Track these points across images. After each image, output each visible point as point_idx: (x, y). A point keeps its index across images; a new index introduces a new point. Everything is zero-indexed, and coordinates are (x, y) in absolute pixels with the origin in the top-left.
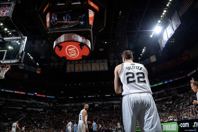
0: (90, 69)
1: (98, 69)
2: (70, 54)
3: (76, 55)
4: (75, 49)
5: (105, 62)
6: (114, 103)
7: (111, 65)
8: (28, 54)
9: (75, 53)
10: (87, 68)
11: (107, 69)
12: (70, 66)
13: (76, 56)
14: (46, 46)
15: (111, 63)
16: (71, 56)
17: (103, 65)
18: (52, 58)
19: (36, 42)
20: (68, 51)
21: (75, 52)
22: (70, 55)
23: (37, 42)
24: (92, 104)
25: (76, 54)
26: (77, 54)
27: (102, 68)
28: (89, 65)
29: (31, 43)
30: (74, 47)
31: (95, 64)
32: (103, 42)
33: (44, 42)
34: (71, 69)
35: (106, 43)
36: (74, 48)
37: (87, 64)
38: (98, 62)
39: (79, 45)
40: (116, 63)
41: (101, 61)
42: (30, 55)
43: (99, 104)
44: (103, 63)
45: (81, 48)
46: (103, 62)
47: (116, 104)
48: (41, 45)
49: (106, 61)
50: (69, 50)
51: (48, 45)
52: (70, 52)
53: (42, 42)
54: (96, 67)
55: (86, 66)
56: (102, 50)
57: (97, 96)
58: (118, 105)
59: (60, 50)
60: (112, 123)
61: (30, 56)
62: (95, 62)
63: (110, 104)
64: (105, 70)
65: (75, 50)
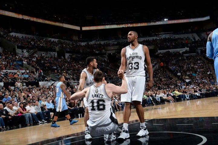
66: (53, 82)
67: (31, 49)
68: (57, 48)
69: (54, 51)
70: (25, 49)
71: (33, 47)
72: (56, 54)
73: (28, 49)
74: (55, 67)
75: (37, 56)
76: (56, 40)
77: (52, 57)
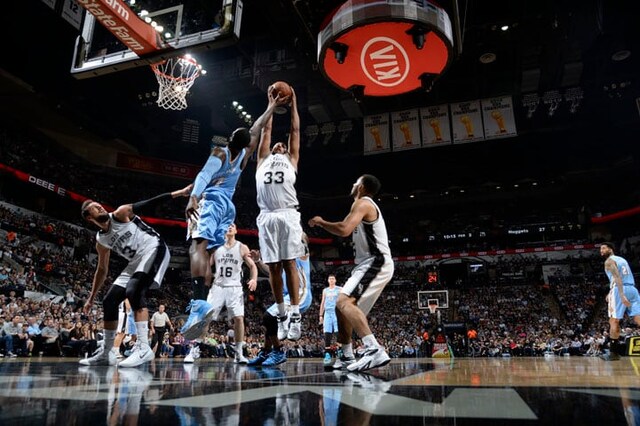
0: (446, 138)
1: (478, 135)
2: (377, 73)
3: (399, 75)
4: (396, 51)
5: (506, 106)
6: (545, 259)
7: (530, 116)
8: (235, 103)
9: (394, 66)
10: (437, 133)
11: (515, 131)
12: (374, 134)
13: (399, 78)
14: (288, 68)
15: (527, 107)
16: (382, 81)
17: (496, 118)
18: (310, 108)
19: (255, 59)
20: (370, 63)
21: (395, 63)
22: (376, 77)
23: (257, 60)
24: (459, 261)
25: (397, 69)
26: (402, 71)
27: (493, 131)
28: (443, 124)
29: (240, 64)
30: (389, 44)
31: (466, 117)
32: (494, 28)
33: (279, 57)
34: (378, 141)
35: (505, 28)
36: (391, 48)
37: (435, 121)
38: (475, 110)
39: (408, 32)
40: (549, 106)
41: (487, 104)
42: (240, 107)
43: (484, 262)
44: (497, 112)
45: (417, 43)
46: (496, 106)
47: (552, 262)
48: (271, 66)
49: (508, 100)
50: (373, 56)
51: (294, 66)
52: (376, 66)
53: (273, 58)
54: (469, 130)
55: (433, 125)
56: (488, 59)
57: (476, 234)
58: (560, 267)
59: (342, 59)
60: (537, 329)
61: (241, 112)
62: (465, 110)
63: (528, 262)
64: (504, 135)
65: (394, 57)
66: (53, 296)
67: (27, 233)
68: (77, 242)
69: (71, 245)
70: (15, 231)
71: (32, 232)
72: (72, 251)
73: (23, 232)
74: (64, 273)
75: (35, 248)
76: (79, 228)
77: (63, 255)
